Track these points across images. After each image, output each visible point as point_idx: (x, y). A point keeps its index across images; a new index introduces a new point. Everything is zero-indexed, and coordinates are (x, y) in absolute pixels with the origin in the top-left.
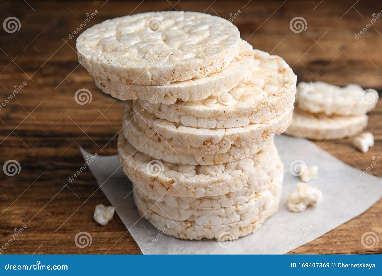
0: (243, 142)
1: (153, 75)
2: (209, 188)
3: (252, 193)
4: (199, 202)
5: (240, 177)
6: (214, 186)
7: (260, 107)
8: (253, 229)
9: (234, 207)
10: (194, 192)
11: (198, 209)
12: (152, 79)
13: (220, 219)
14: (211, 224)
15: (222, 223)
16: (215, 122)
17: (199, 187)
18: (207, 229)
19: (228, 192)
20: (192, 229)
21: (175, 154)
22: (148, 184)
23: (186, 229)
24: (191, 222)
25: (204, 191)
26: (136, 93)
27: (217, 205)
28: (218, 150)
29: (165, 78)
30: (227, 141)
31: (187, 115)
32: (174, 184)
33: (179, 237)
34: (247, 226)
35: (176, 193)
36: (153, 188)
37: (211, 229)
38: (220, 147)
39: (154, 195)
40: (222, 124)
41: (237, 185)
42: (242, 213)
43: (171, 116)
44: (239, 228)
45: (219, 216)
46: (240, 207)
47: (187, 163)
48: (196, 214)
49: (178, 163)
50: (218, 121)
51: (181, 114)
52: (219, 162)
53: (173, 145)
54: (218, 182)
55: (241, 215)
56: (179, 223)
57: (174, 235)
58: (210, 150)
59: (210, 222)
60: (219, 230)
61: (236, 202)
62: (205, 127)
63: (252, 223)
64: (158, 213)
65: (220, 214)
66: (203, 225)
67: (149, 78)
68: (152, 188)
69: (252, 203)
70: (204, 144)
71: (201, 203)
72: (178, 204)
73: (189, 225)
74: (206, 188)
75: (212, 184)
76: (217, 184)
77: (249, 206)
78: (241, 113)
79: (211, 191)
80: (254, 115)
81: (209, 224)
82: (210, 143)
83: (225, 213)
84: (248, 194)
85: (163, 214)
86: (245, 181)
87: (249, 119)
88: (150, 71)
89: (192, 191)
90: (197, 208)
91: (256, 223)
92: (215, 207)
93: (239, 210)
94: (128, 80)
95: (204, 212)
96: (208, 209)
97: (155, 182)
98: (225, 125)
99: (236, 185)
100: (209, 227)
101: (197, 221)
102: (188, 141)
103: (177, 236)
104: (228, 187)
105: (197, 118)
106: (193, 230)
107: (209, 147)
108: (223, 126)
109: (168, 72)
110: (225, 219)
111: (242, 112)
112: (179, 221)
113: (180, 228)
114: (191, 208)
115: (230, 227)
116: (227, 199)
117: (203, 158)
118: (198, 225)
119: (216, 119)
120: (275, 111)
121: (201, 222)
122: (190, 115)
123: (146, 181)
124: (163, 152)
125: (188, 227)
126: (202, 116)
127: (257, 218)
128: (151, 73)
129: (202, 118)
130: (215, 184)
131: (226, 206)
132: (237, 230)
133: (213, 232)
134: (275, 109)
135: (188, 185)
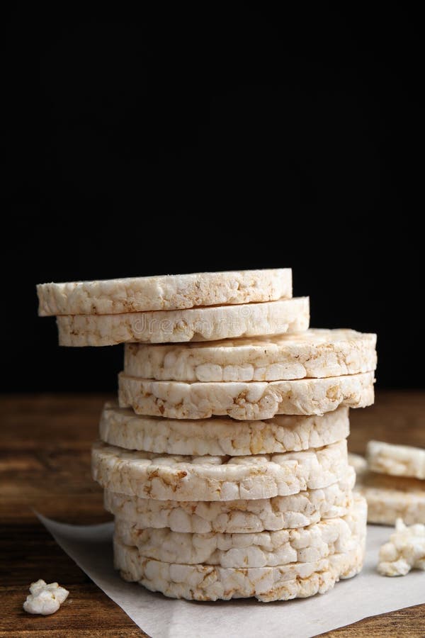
0: (298, 402)
1: (166, 291)
2: (244, 483)
3: (315, 511)
4: (226, 517)
5: (295, 470)
6: (253, 479)
7: (321, 349)
8: (320, 585)
9: (286, 532)
10: (219, 490)
11: (224, 533)
12: (164, 299)
13: (263, 556)
14: (247, 563)
15: (266, 564)
16: (251, 369)
17: (227, 480)
18: (241, 574)
19: (276, 495)
20: (216, 577)
21: (186, 438)
22: (142, 487)
23: (205, 577)
24: (214, 565)
25: (236, 488)
26: (129, 328)
27: (258, 525)
28: (257, 412)
29: (185, 296)
30: (272, 397)
31: (206, 362)
32: (186, 478)
33: (193, 597)
34: (310, 577)
35: (188, 495)
36: (151, 492)
37: (249, 573)
38: (260, 407)
39: (150, 519)
40: (263, 373)
41: (291, 483)
42: (301, 547)
43: (181, 370)
44: (295, 576)
45: (261, 547)
46: (296, 535)
47: (206, 453)
48: (223, 543)
49: (192, 454)
50: (256, 368)
51: (197, 363)
52: (260, 451)
53: (185, 412)
54: (259, 471)
55: (297, 550)
56: (193, 568)
57: (185, 596)
58: (244, 412)
59: (246, 560)
60: (263, 578)
61: (289, 523)
62: (236, 380)
63: (319, 572)
64: (157, 557)
65: (263, 544)
66: (234, 568)
67: (161, 296)
68: (149, 492)
69: (317, 530)
70: (235, 403)
71: (230, 519)
72: (192, 525)
73: (210, 569)
74: (239, 485)
75: (249, 476)
76: (257, 477)
77: (311, 534)
78: (292, 355)
79: (249, 489)
80: (312, 361)
81: (244, 565)
82: (244, 400)
83: (272, 542)
84: (309, 512)
85: (166, 557)
86: (304, 482)
87: (306, 368)
88: (162, 286)
89: (217, 488)
90: (222, 531)
91: (325, 574)
92: (254, 528)
93: (294, 540)
94: (126, 303)
95: (235, 539)
96: (242, 531)
97: (155, 480)
98: (268, 375)
99: (289, 484)
100: (245, 570)
101: (224, 559)
102: (209, 400)
103: (189, 597)
104: (276, 485)
105: (223, 366)
106: (218, 580)
107: (242, 407)
108: (264, 375)
109: (189, 286)
110: (271, 556)
111: (294, 354)
112: (193, 565)
113: (194, 577)
114: (214, 533)
115: (281, 572)
116: (274, 515)
117: (232, 441)
118: (225, 568)
119: (253, 365)
120: (347, 365)
121: (232, 560)
122: (210, 362)
123: (138, 482)
124: (168, 439)
125: (208, 574)
126: (230, 362)
127: (325, 563)
128: (164, 289)
129: (230, 364)
130: (253, 477)
131: (274, 529)
132: (293, 581)
133: (252, 581)
134: (344, 361)
135: (209, 477)
